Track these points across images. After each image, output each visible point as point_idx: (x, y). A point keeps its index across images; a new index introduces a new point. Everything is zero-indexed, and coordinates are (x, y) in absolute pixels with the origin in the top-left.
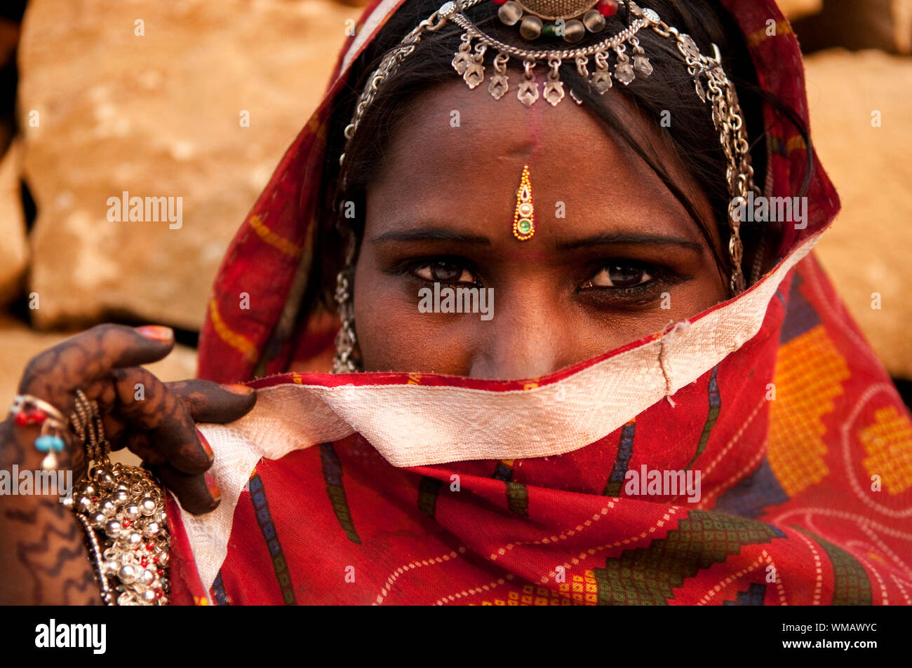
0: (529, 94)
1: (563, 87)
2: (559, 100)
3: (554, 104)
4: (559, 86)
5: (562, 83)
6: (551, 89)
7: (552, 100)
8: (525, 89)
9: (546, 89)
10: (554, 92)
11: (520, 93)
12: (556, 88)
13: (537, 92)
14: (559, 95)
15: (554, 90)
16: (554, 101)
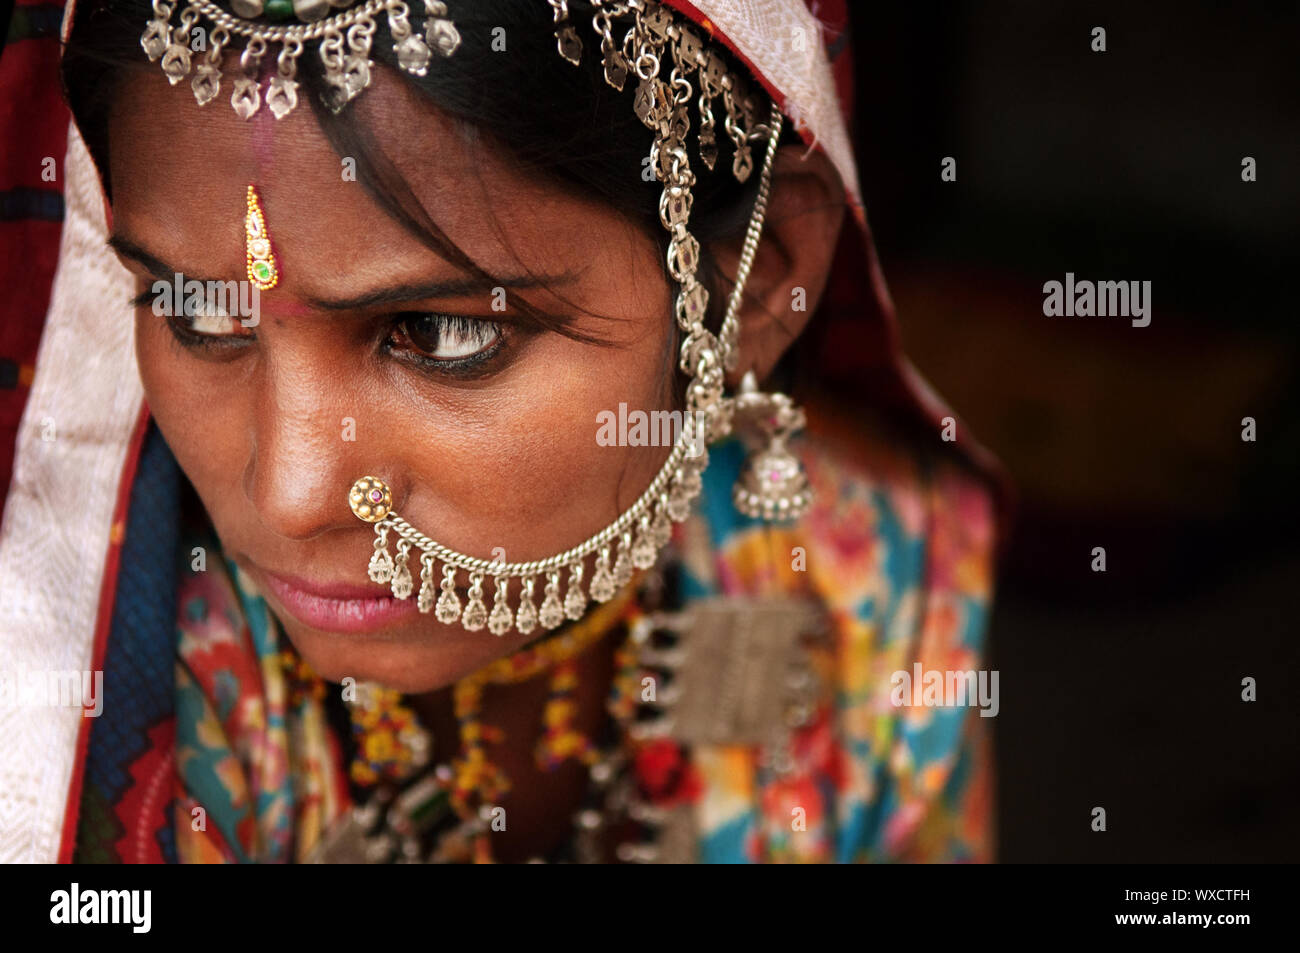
0: (246, 99)
1: (298, 91)
2: (287, 112)
3: (279, 116)
4: (291, 88)
5: (296, 85)
6: (279, 90)
7: (277, 110)
8: (242, 90)
9: (271, 89)
10: (282, 97)
11: (235, 97)
12: (286, 91)
13: (257, 97)
14: (288, 102)
15: (283, 93)
16: (279, 111)
